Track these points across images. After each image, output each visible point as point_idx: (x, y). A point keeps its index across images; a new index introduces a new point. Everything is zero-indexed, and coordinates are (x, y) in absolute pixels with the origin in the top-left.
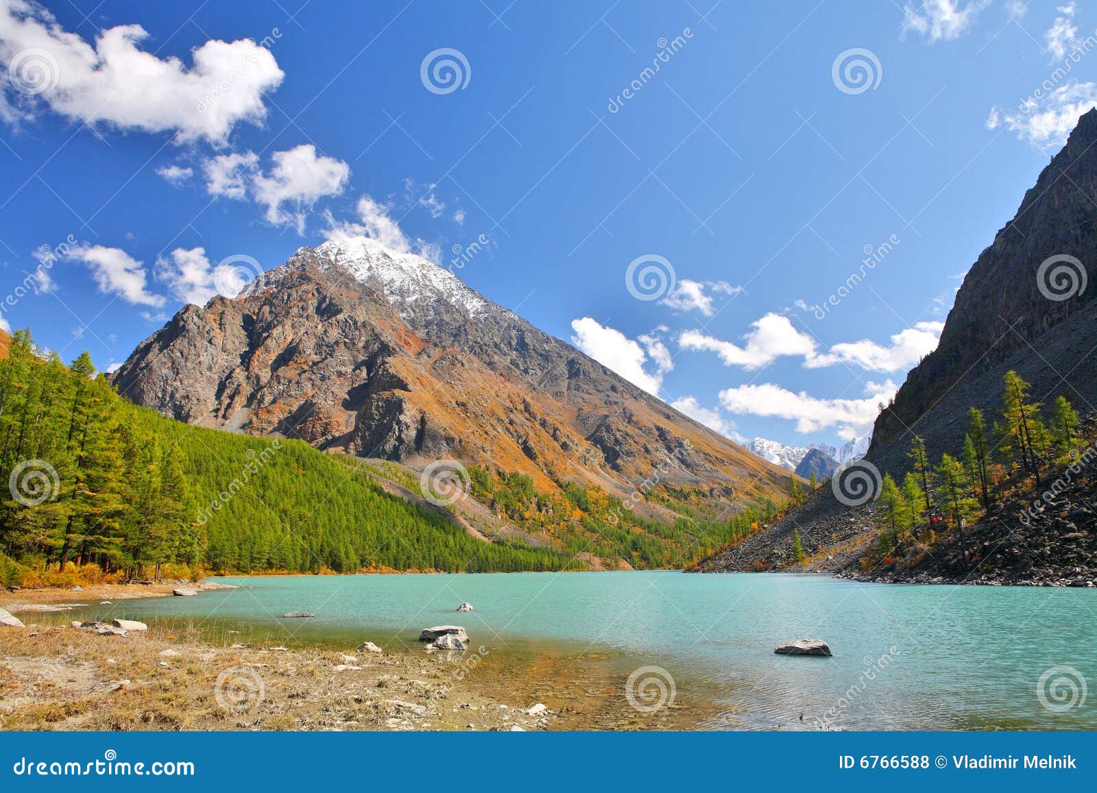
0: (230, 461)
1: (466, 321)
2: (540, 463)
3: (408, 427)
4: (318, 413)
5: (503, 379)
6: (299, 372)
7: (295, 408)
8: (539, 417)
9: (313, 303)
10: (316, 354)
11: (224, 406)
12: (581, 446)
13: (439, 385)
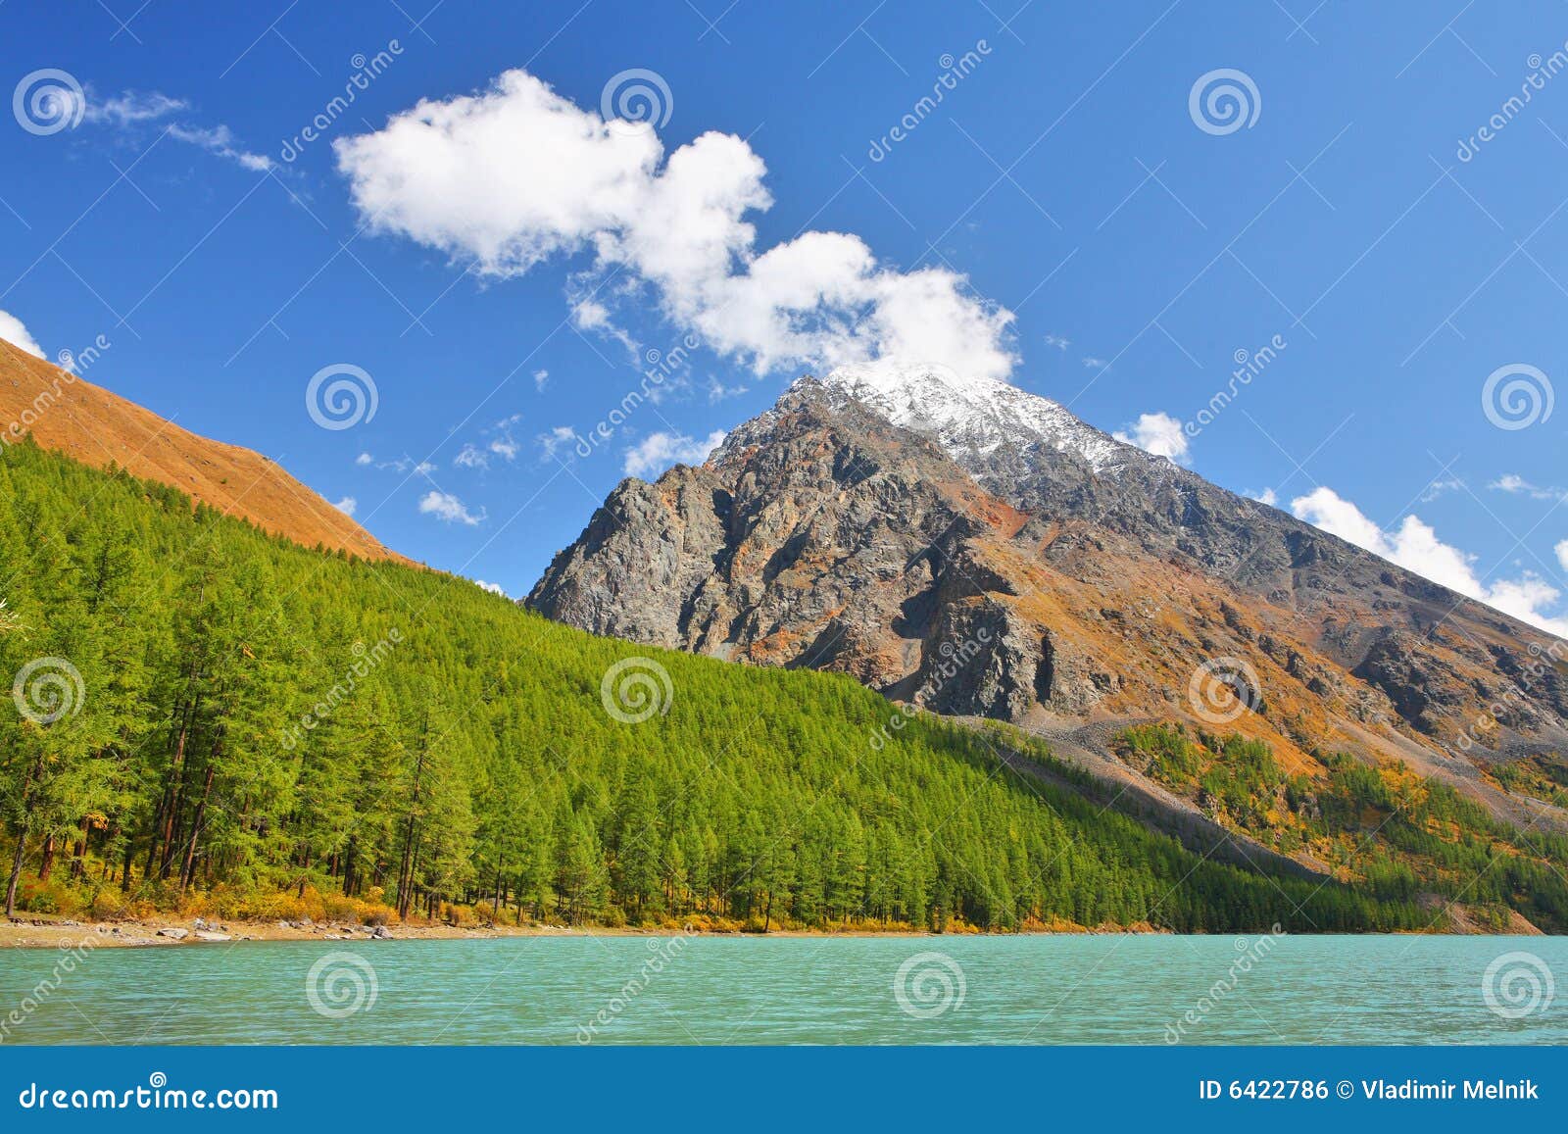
0: (724, 704)
1: (1089, 478)
2: (1276, 720)
3: (1020, 658)
4: (853, 644)
5: (1177, 569)
6: (814, 577)
7: (811, 638)
8: (1256, 634)
9: (826, 461)
10: (839, 545)
11: (693, 642)
12: (1349, 688)
13: (1064, 583)
